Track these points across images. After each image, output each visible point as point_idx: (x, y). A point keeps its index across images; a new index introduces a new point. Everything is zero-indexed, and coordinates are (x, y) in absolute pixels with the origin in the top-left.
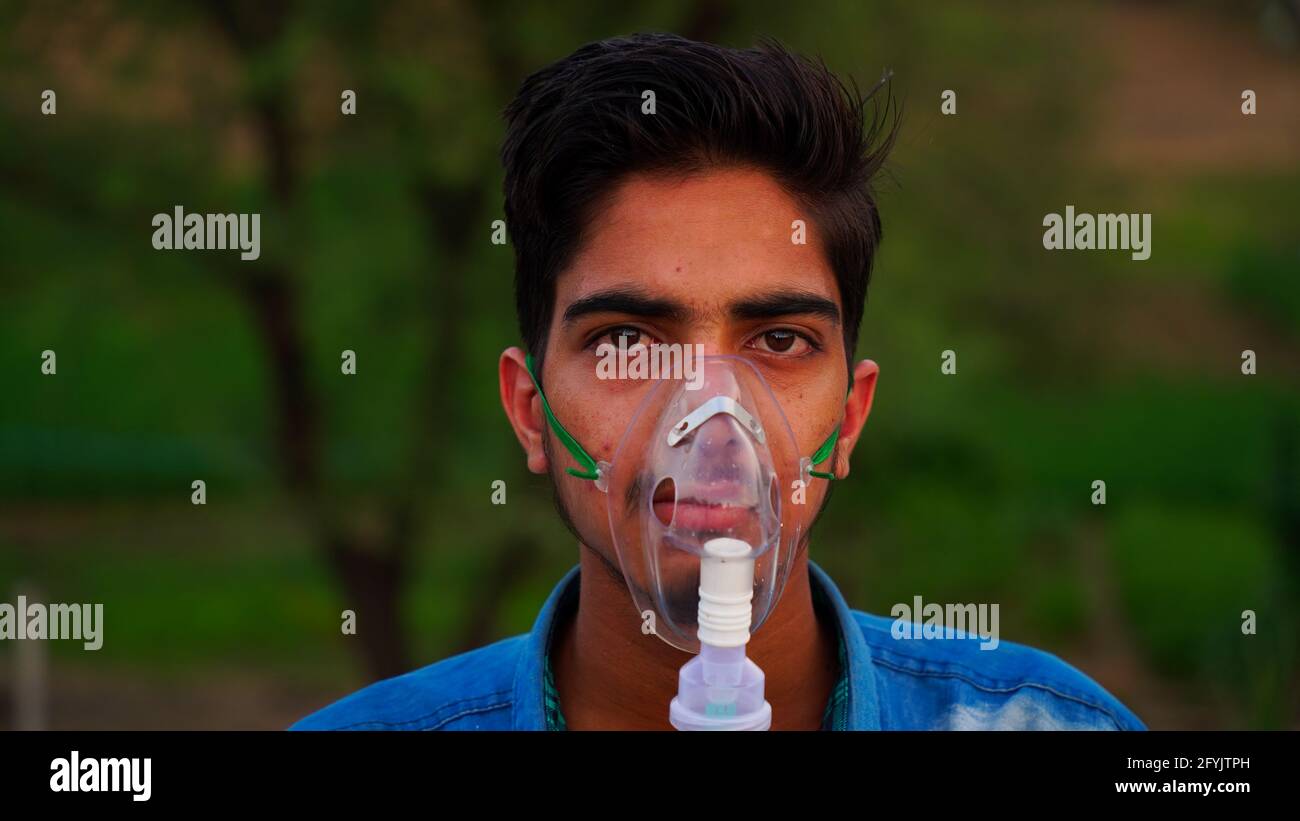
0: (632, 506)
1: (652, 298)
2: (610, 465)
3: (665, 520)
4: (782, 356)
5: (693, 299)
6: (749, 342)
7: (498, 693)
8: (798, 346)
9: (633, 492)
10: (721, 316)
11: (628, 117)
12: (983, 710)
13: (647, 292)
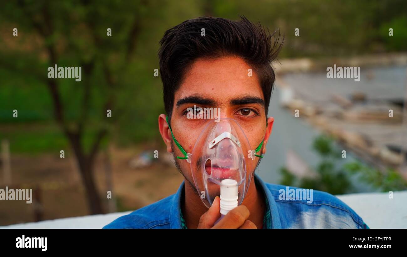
0: (199, 167)
1: (204, 98)
2: (191, 154)
3: (209, 173)
4: (246, 117)
5: (218, 99)
6: (236, 112)
7: (166, 219)
8: (252, 113)
9: (199, 163)
10: (227, 104)
11: (196, 39)
12: (311, 212)
13: (202, 97)
